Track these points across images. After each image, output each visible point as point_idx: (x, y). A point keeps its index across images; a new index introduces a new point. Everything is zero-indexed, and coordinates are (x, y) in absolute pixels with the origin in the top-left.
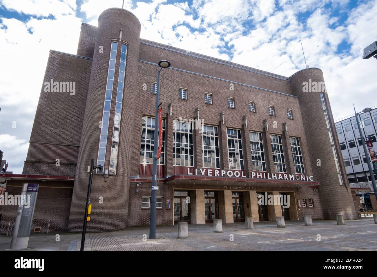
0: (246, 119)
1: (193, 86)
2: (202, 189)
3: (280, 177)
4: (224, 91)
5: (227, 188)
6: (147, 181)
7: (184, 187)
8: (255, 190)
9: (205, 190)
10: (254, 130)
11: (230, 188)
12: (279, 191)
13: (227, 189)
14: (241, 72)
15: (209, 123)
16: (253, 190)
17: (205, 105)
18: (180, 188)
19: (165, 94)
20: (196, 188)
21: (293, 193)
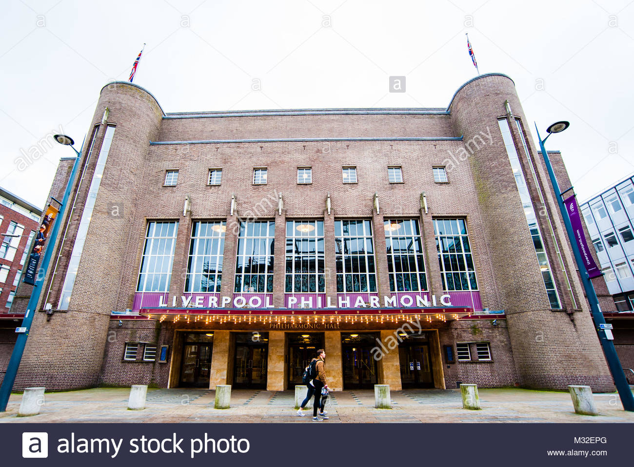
1: (233, 161)
3: (360, 302)
4: (291, 158)
6: (135, 318)
14: (337, 121)
17: (251, 188)
19: (184, 182)
21: (435, 331)
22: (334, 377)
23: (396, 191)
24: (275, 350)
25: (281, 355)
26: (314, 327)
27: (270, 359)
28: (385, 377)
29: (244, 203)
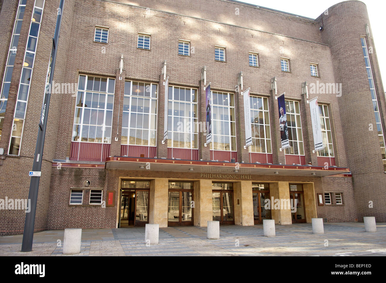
0: (242, 77)
2: (164, 179)
4: (209, 37)
5: (205, 176)
7: (137, 176)
8: (250, 180)
9: (169, 180)
10: (255, 93)
11: (209, 176)
12: (288, 181)
13: (205, 178)
15: (182, 84)
16: (248, 180)
18: (131, 177)
20: (155, 177)
21: (312, 184)
22: (249, 215)
23: (286, 78)
24: (205, 194)
25: (210, 198)
26: (233, 177)
27: (202, 202)
28: (282, 215)
29: (173, 70)
